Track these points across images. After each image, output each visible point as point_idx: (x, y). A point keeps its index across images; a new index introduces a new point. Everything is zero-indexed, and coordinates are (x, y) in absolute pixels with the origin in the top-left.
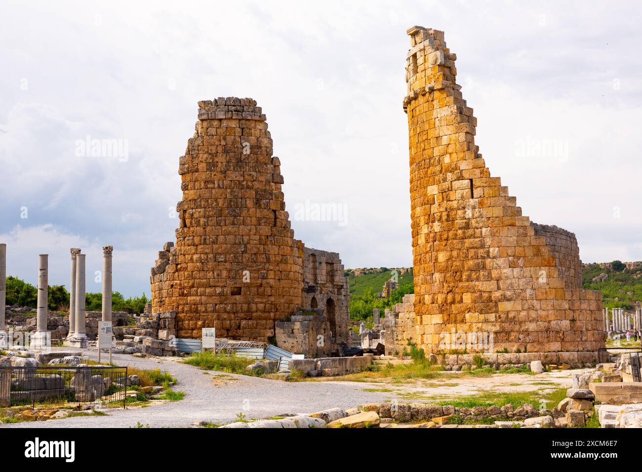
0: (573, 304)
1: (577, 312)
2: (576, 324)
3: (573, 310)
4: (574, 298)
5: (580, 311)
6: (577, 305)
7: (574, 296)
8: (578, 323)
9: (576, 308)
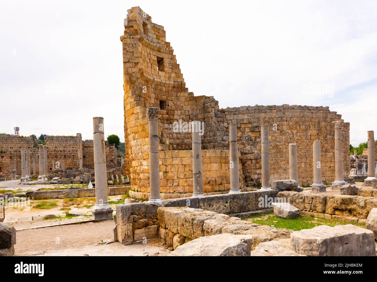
0: (165, 161)
1: (169, 167)
2: (168, 175)
3: (165, 165)
4: (167, 157)
5: (172, 166)
6: (169, 161)
7: (167, 156)
8: (170, 174)
9: (168, 164)
